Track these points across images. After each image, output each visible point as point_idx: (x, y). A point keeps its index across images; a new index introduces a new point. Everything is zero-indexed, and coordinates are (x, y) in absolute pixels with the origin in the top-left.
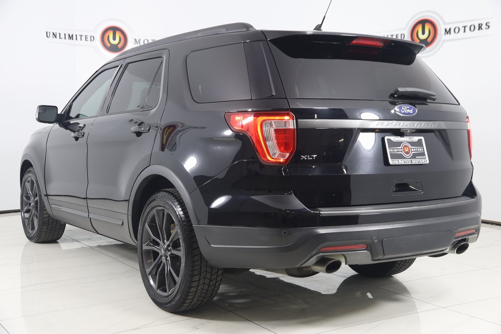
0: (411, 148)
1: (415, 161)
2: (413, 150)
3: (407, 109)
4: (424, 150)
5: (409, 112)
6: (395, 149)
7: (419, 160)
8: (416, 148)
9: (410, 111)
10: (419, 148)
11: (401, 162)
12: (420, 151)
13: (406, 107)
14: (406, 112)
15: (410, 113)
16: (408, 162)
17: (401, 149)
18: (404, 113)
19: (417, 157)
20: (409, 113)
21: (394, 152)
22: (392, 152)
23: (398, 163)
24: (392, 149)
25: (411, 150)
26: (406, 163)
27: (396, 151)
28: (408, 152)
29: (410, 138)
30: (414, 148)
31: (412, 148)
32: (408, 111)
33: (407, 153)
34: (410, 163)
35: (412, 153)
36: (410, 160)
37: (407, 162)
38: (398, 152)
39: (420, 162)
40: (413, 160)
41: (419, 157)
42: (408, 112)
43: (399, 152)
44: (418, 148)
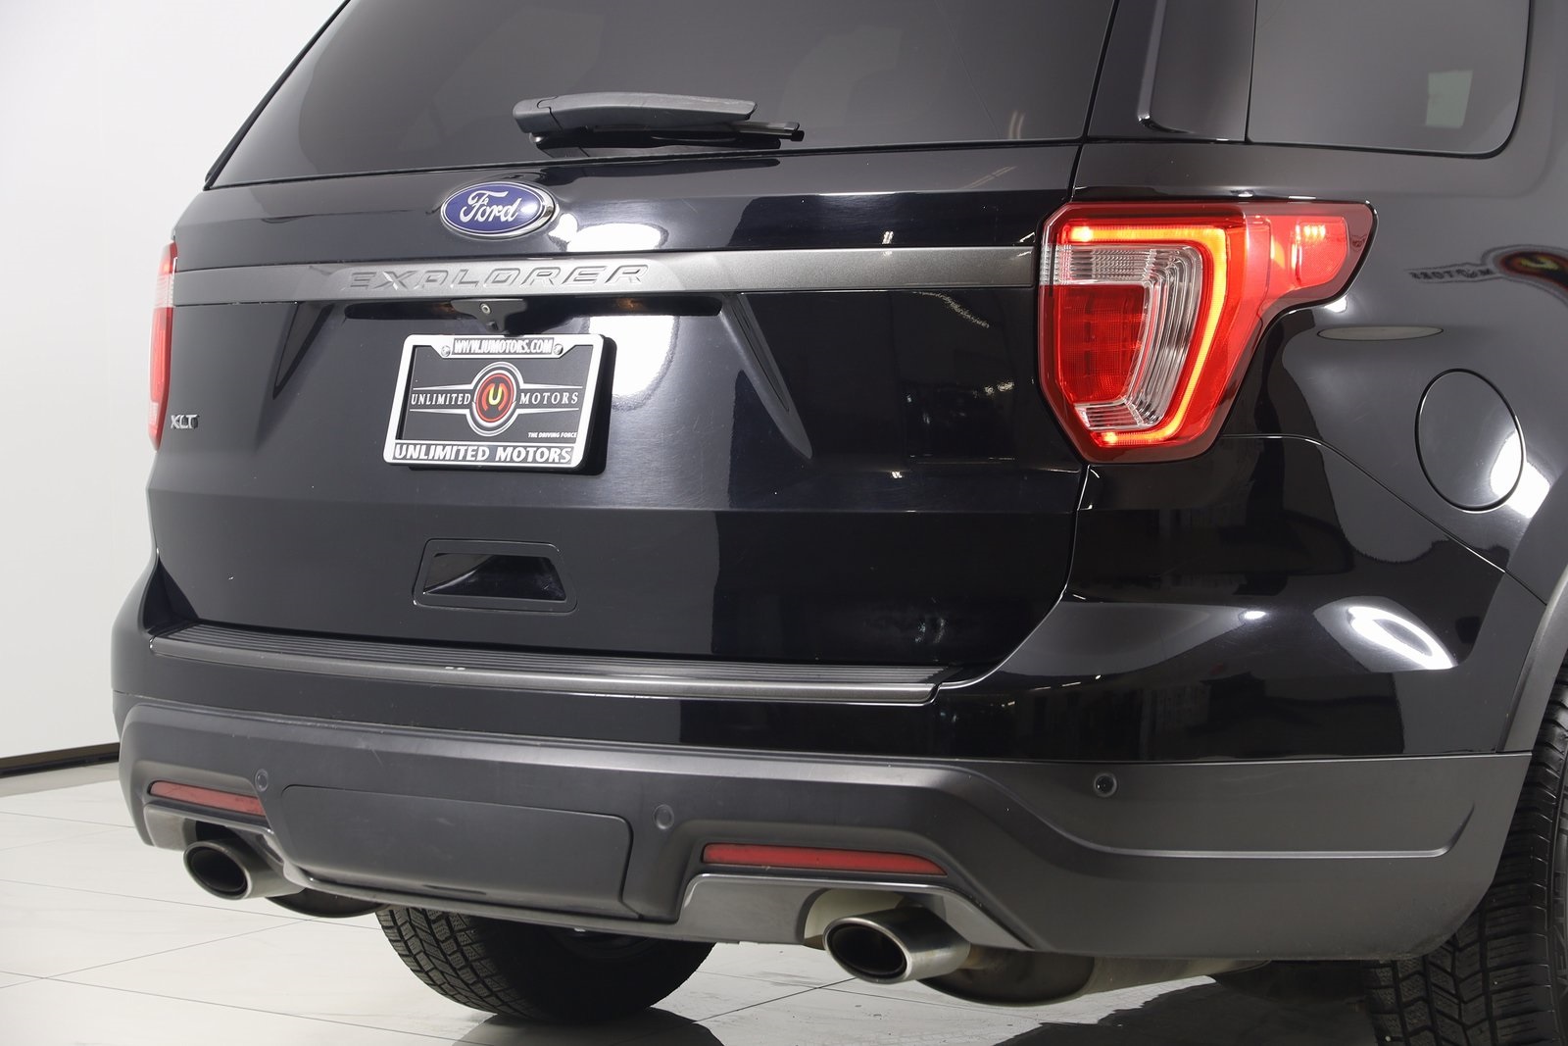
0: (520, 391)
1: (508, 455)
2: (524, 399)
3: (493, 201)
4: (580, 404)
5: (497, 218)
6: (442, 392)
7: (531, 450)
8: (541, 391)
9: (502, 214)
10: (561, 391)
11: (442, 453)
12: (560, 405)
13: (488, 193)
14: (481, 220)
15: (503, 219)
16: (474, 454)
17: (472, 392)
18: (473, 224)
19: (533, 435)
20: (497, 224)
21: (431, 407)
22: (425, 406)
23: (422, 456)
24: (426, 392)
25: (519, 398)
26: (464, 459)
27: (441, 400)
28: (500, 408)
29: (529, 345)
30: (532, 391)
31: (526, 391)
32: (497, 210)
33: (491, 413)
34: (481, 461)
35: (519, 411)
36: (488, 447)
37: (470, 453)
38: (450, 406)
39: (534, 461)
40: (505, 448)
41: (543, 435)
42: (490, 219)
43: (457, 406)
44: (552, 391)
